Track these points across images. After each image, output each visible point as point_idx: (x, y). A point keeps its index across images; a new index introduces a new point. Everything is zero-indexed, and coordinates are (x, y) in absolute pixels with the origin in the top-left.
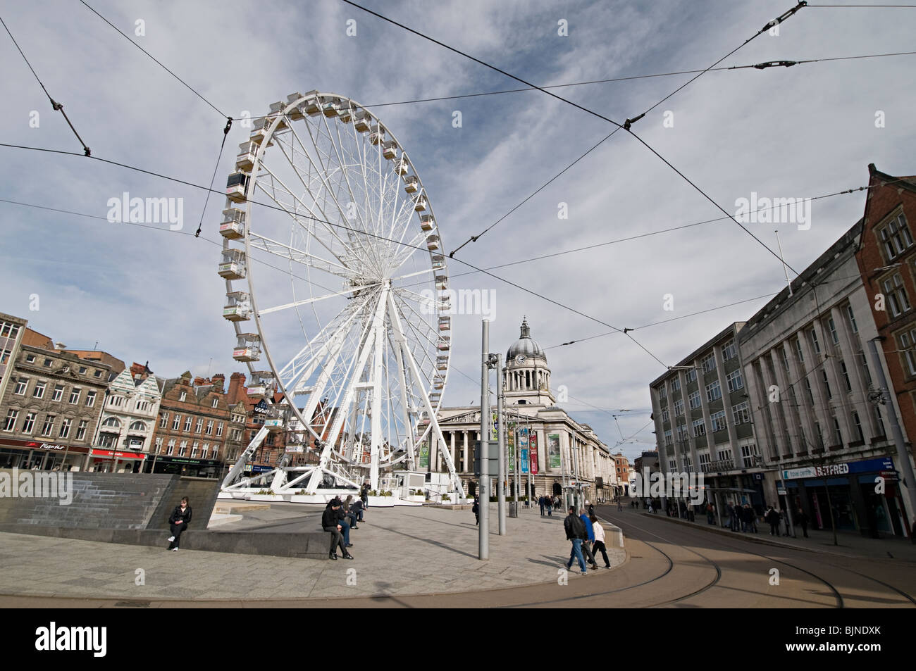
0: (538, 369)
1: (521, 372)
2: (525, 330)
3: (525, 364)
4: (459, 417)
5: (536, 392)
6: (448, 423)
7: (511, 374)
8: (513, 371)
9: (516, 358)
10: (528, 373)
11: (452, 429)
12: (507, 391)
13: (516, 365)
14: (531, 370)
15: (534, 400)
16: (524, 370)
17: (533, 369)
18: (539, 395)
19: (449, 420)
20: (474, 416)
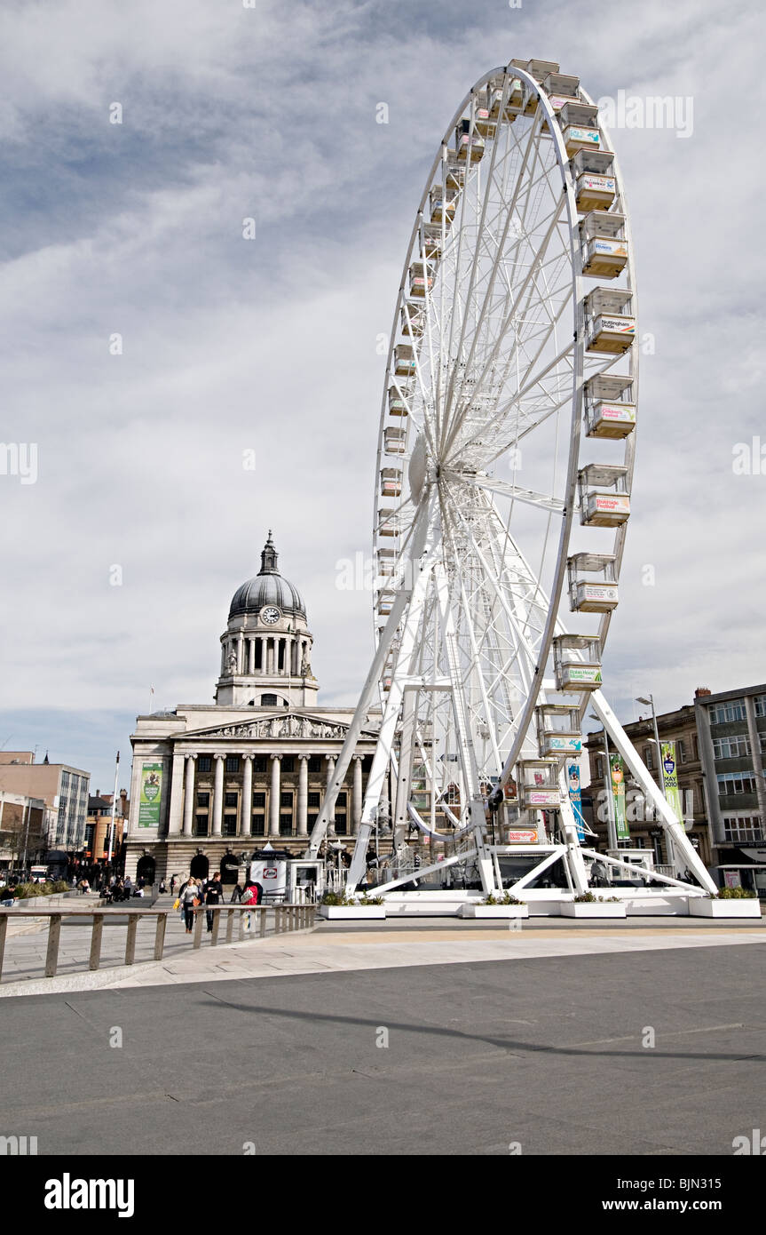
0: (302, 638)
1: (271, 642)
2: (269, 558)
3: (277, 625)
4: (237, 727)
5: (299, 681)
6: (212, 736)
7: (247, 642)
8: (252, 637)
9: (262, 612)
10: (282, 642)
11: (220, 750)
12: (237, 675)
13: (260, 625)
14: (289, 638)
15: (294, 697)
16: (277, 637)
17: (293, 637)
18: (303, 687)
19: (216, 731)
20: (269, 727)
